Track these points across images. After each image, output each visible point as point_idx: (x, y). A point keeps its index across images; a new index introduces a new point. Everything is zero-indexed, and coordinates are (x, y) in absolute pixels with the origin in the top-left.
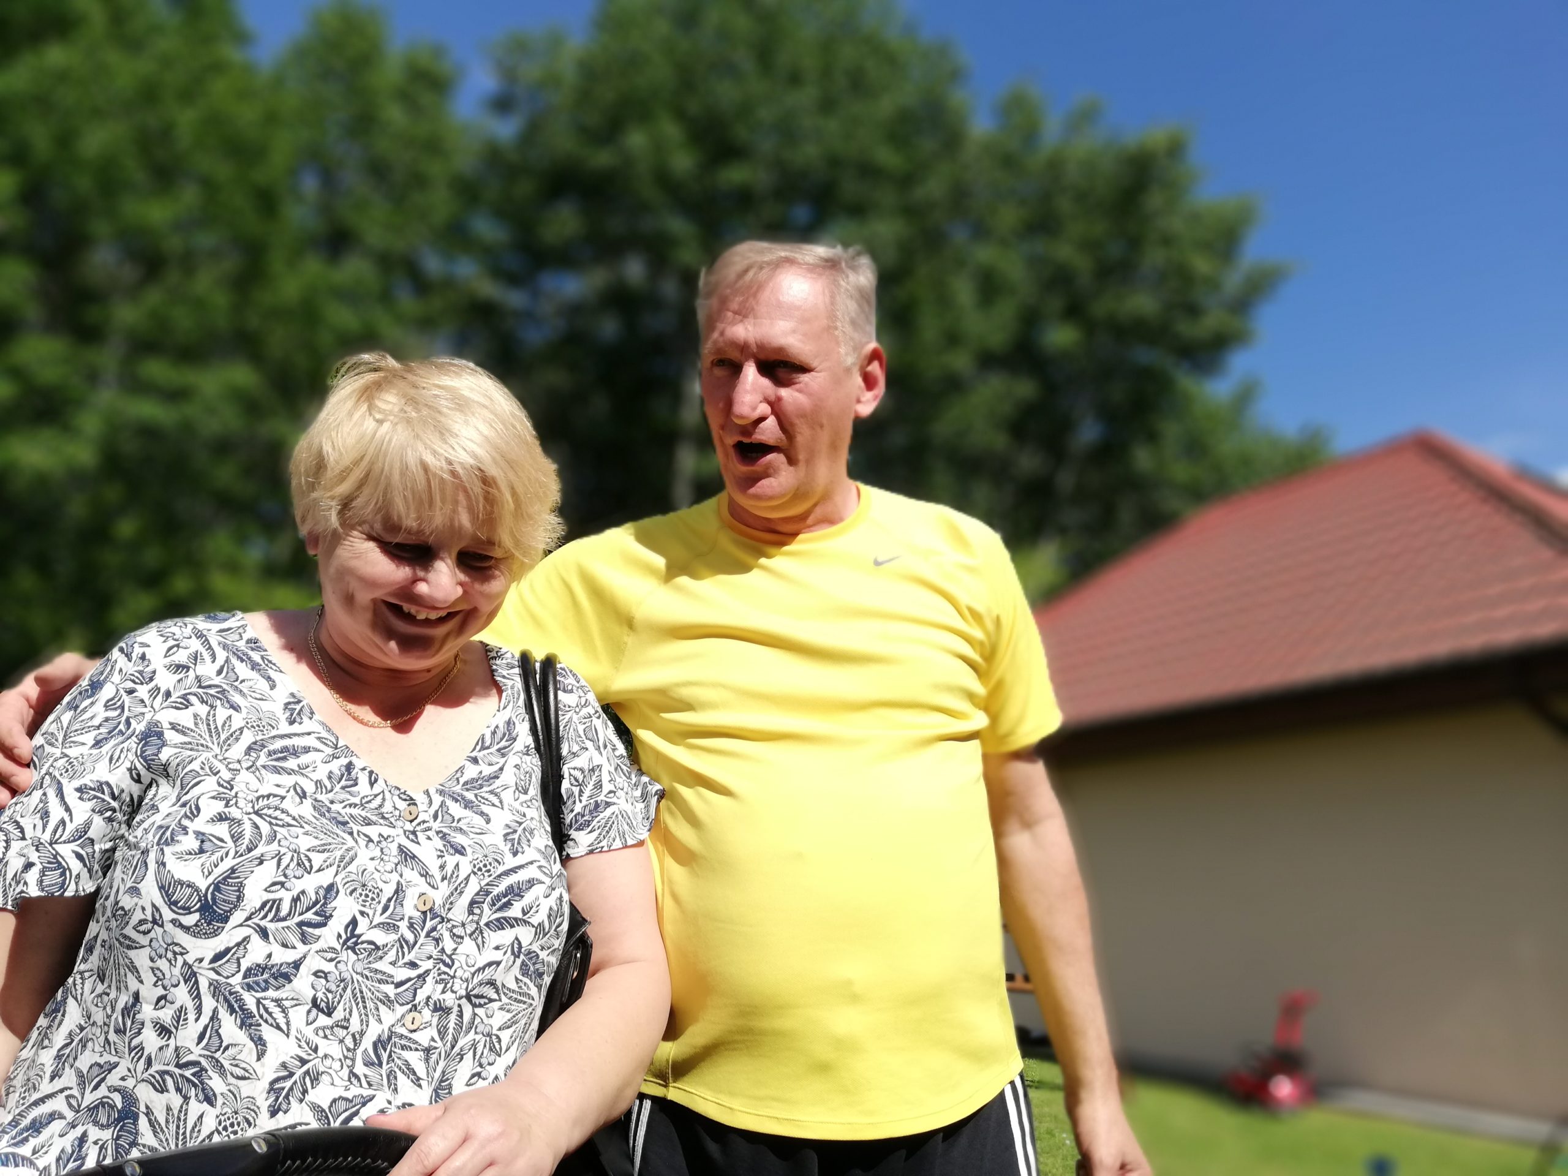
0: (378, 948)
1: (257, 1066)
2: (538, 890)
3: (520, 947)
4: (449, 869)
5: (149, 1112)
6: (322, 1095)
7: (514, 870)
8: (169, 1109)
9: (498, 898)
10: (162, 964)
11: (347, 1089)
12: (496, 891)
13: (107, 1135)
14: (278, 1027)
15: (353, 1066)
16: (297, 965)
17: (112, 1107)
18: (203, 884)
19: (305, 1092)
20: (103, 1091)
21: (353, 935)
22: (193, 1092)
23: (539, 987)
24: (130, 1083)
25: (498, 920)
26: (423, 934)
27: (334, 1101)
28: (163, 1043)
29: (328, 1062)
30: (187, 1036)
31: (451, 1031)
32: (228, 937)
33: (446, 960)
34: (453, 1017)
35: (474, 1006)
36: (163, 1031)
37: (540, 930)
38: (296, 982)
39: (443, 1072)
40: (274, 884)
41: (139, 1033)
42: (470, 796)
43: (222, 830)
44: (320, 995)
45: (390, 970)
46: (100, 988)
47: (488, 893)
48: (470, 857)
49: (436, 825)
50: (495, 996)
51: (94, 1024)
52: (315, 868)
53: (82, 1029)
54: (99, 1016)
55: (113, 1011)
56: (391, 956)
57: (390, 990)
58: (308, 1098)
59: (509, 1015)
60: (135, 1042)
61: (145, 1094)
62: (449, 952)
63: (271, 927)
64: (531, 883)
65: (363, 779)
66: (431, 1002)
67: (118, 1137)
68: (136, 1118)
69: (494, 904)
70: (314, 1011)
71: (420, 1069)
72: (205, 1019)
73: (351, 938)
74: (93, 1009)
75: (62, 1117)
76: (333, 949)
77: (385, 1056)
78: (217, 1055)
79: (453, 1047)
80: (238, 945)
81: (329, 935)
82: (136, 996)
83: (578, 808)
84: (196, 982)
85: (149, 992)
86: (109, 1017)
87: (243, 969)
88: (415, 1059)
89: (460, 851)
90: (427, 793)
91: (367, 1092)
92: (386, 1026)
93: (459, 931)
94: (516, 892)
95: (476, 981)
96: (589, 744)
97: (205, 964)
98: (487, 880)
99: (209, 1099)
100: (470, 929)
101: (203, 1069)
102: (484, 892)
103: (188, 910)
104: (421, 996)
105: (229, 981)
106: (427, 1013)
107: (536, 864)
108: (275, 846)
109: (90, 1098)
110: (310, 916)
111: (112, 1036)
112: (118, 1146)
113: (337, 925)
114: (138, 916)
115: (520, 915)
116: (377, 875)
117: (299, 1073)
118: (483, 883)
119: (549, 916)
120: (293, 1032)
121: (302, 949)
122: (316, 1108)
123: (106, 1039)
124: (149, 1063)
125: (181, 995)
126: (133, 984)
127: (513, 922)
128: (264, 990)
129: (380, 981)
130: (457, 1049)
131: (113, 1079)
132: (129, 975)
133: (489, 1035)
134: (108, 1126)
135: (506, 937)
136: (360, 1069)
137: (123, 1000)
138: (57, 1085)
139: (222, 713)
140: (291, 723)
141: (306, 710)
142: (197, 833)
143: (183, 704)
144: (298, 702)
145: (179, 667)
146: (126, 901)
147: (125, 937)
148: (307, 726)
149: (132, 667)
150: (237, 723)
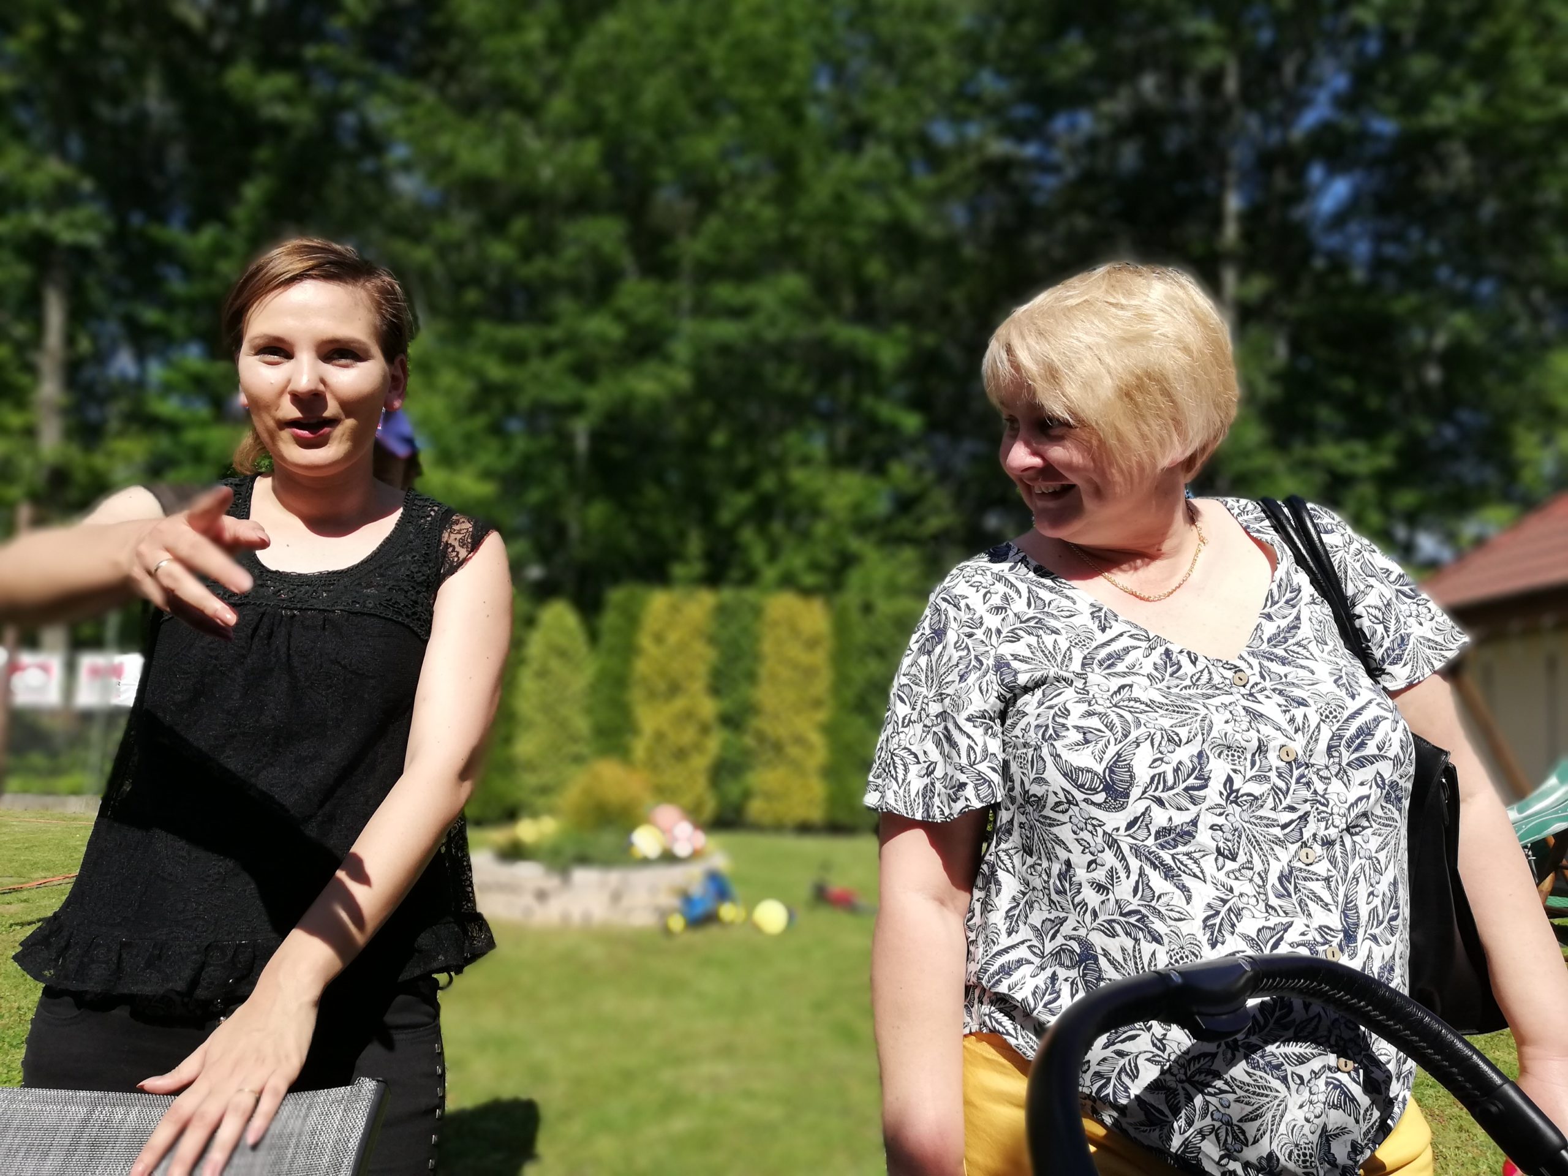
0: (1256, 798)
1: (1188, 908)
2: (1385, 727)
3: (1383, 780)
4: (1299, 720)
5: (1106, 954)
6: (1249, 925)
7: (1358, 713)
8: (1123, 950)
9: (1351, 740)
10: (1085, 835)
11: (1267, 920)
12: (1348, 734)
13: (1073, 973)
14: (1195, 876)
15: (1267, 899)
16: (1194, 823)
17: (1073, 952)
18: (1099, 769)
19: (1233, 926)
20: (1059, 940)
21: (1232, 791)
22: (1141, 935)
23: (1400, 810)
24: (1082, 932)
25: (1357, 759)
26: (1293, 781)
27: (1259, 930)
28: (1103, 897)
29: (1245, 899)
30: (1124, 889)
31: (1339, 859)
32: (1135, 807)
33: (1320, 800)
34: (1337, 847)
35: (1352, 834)
36: (1100, 888)
37: (1397, 762)
38: (1198, 836)
39: (1346, 896)
40: (1155, 761)
41: (1079, 892)
42: (1280, 652)
43: (1094, 722)
44: (1221, 845)
45: (1272, 815)
46: (1030, 861)
47: (1341, 737)
48: (1314, 707)
49: (1268, 684)
50: (1366, 824)
51: (1034, 889)
52: (1184, 740)
53: (1024, 894)
54: (1037, 882)
55: (1049, 876)
56: (1270, 803)
57: (1277, 831)
58: (1237, 930)
59: (1381, 839)
60: (1077, 900)
61: (1098, 940)
62: (1321, 793)
63: (1164, 796)
64: (1377, 721)
65: (1184, 660)
66: (1318, 838)
67: (1085, 975)
68: (1095, 959)
69: (1349, 747)
70: (1221, 859)
71: (1327, 897)
72: (1134, 877)
73: (1231, 793)
74: (1029, 877)
75: (1029, 962)
76: (1219, 806)
77: (1291, 888)
78: (1153, 903)
79: (1346, 873)
80: (1143, 814)
81: (1213, 793)
82: (1068, 863)
83: (1387, 644)
84: (1119, 847)
85: (1079, 860)
86: (1047, 882)
87: (1153, 832)
88: (1318, 887)
89: (1302, 703)
90: (1241, 657)
91: (1285, 920)
92: (1285, 862)
93: (1323, 773)
94: (1366, 732)
95: (1353, 815)
96: (1372, 581)
97: (1122, 831)
98: (1337, 726)
99: (1157, 939)
100: (1334, 769)
101: (1144, 916)
102: (1337, 736)
103: (1095, 791)
104: (1307, 834)
105: (1145, 843)
106: (1318, 848)
107: (1374, 702)
108: (1143, 729)
109: (1049, 947)
110: (1191, 781)
111: (1055, 897)
112: (1086, 982)
113: (1216, 785)
114: (1052, 800)
115: (1376, 752)
116: (1238, 736)
117: (1223, 911)
118: (1334, 729)
119: (1402, 748)
120: (1208, 878)
121: (1194, 810)
122: (1246, 937)
123: (1050, 899)
124: (1095, 914)
125: (1109, 858)
126: (1063, 854)
127: (1371, 760)
128: (1175, 847)
129: (1267, 826)
130: (1350, 874)
131: (1066, 929)
132: (1057, 847)
133: (1370, 858)
134: (1073, 967)
135: (1368, 773)
136: (1274, 901)
137: (1056, 868)
138: (1016, 938)
139: (1048, 640)
140: (1103, 630)
141: (1110, 615)
142: (1077, 728)
143: (1015, 638)
144: (1100, 610)
145: (998, 609)
146: (1036, 790)
147: (1045, 817)
148: (1117, 628)
149: (964, 616)
150: (1064, 645)
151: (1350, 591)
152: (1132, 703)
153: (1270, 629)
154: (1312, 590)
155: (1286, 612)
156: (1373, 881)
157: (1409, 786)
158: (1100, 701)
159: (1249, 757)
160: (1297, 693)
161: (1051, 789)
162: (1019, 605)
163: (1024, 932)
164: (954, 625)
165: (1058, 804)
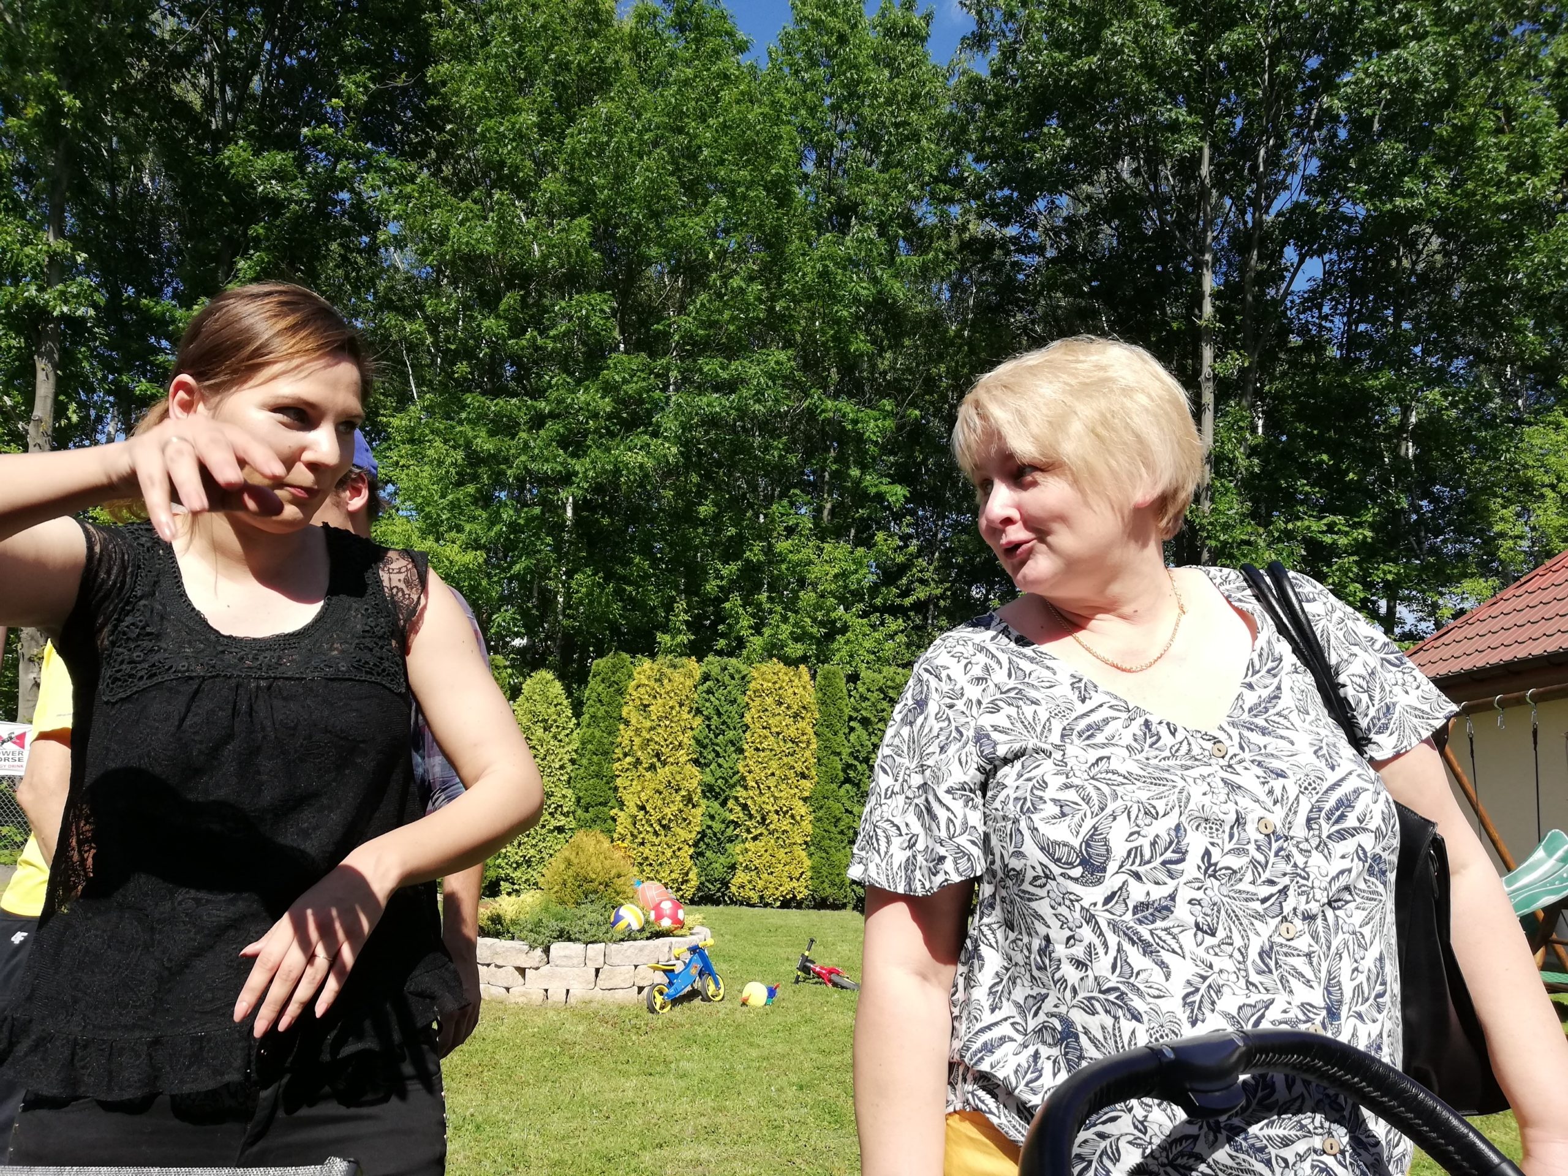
0: (1235, 872)
1: (1167, 985)
2: (1365, 799)
3: (1365, 853)
4: (1278, 792)
5: (1086, 1032)
6: (1229, 1003)
7: (1338, 784)
8: (1103, 1028)
9: (1332, 811)
10: (1062, 910)
11: (1248, 997)
12: (1327, 806)
13: (1055, 1052)
14: (1174, 952)
15: (1247, 976)
16: (1172, 897)
17: (1054, 1029)
18: (1076, 843)
19: (1213, 1003)
20: (1042, 1017)
21: (1210, 865)
22: (1120, 1013)
23: (1384, 884)
24: (1063, 1009)
25: (1338, 832)
26: (1272, 854)
27: (1240, 1008)
28: (1082, 974)
29: (1224, 976)
30: (1102, 965)
31: (1322, 934)
32: (1111, 882)
33: (1301, 874)
34: (1319, 921)
35: (1334, 909)
36: (1079, 964)
37: (1379, 834)
38: (1176, 911)
39: (1329, 972)
40: (1131, 834)
41: (1058, 968)
42: (1259, 720)
43: (1071, 795)
44: (1200, 920)
45: (1251, 888)
46: (1012, 936)
47: (1320, 810)
48: (1292, 779)
49: (1247, 755)
50: (1349, 898)
51: (1016, 964)
52: (1161, 813)
53: (1007, 970)
54: (1019, 958)
55: (1030, 951)
56: (1249, 877)
57: (1257, 906)
58: (1217, 1008)
59: (1365, 913)
60: (1057, 976)
61: (1078, 1017)
62: (1301, 865)
63: (1141, 870)
64: (1357, 792)
66: (1299, 913)
67: (1066, 1053)
68: (1077, 1037)
69: (1329, 819)
70: (1200, 934)
71: (1308, 973)
72: (1113, 952)
73: (1210, 867)
74: (1012, 953)
75: (1012, 1040)
76: (1197, 879)
77: (1272, 964)
78: (1132, 980)
79: (1329, 948)
80: (1121, 889)
81: (1191, 867)
82: (1047, 939)
83: (1372, 712)
84: (1097, 922)
85: (1058, 935)
86: (1028, 958)
87: (1131, 907)
88: (1300, 963)
89: (1281, 774)
90: (1221, 728)
92: (1265, 937)
93: (1303, 846)
94: (1345, 804)
95: (1334, 889)
96: (1355, 649)
97: (1099, 906)
98: (1316, 797)
99: (1136, 1017)
100: (1315, 842)
101: (1123, 993)
102: (1316, 808)
103: (1072, 865)
104: (1288, 908)
105: (1123, 918)
106: (1298, 922)
107: (1355, 774)
108: (1120, 802)
109: (1032, 1024)
110: (1169, 855)
111: (1036, 973)
112: (1068, 1061)
113: (1194, 858)
114: (1030, 874)
115: (1357, 824)
116: (1215, 809)
117: (1203, 988)
118: (1313, 800)
119: (1384, 819)
120: (1188, 955)
121: (1172, 884)
122: (1226, 1015)
123: (1032, 976)
124: (1075, 991)
125: (1086, 933)
126: (1042, 930)
127: (1352, 832)
128: (1153, 922)
129: (1246, 900)
130: (1333, 949)
131: (1048, 1006)
132: (1036, 922)
133: (1354, 933)
134: (1055, 1045)
135: (1349, 845)
136: (1254, 978)
137: (1036, 943)
138: (999, 1015)
139: (1028, 710)
140: (1083, 701)
141: (1089, 685)
142: (1054, 800)
143: (995, 709)
144: (1080, 680)
145: (979, 680)
146: (1015, 864)
147: (1024, 892)
148: (1096, 699)
149: (945, 687)
150: (1043, 715)
151: (1333, 660)
152: (1110, 775)
153: (1251, 698)
154: (1294, 659)
155: (1267, 681)
156: (1357, 957)
157: (1394, 858)
158: (1078, 773)
159: (1227, 829)
160: (1275, 764)
161: (1029, 863)
162: (1000, 676)
163: (1007, 1009)
164: (935, 696)
165: (1036, 878)
